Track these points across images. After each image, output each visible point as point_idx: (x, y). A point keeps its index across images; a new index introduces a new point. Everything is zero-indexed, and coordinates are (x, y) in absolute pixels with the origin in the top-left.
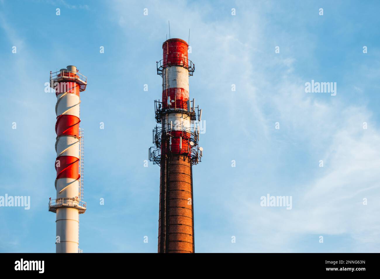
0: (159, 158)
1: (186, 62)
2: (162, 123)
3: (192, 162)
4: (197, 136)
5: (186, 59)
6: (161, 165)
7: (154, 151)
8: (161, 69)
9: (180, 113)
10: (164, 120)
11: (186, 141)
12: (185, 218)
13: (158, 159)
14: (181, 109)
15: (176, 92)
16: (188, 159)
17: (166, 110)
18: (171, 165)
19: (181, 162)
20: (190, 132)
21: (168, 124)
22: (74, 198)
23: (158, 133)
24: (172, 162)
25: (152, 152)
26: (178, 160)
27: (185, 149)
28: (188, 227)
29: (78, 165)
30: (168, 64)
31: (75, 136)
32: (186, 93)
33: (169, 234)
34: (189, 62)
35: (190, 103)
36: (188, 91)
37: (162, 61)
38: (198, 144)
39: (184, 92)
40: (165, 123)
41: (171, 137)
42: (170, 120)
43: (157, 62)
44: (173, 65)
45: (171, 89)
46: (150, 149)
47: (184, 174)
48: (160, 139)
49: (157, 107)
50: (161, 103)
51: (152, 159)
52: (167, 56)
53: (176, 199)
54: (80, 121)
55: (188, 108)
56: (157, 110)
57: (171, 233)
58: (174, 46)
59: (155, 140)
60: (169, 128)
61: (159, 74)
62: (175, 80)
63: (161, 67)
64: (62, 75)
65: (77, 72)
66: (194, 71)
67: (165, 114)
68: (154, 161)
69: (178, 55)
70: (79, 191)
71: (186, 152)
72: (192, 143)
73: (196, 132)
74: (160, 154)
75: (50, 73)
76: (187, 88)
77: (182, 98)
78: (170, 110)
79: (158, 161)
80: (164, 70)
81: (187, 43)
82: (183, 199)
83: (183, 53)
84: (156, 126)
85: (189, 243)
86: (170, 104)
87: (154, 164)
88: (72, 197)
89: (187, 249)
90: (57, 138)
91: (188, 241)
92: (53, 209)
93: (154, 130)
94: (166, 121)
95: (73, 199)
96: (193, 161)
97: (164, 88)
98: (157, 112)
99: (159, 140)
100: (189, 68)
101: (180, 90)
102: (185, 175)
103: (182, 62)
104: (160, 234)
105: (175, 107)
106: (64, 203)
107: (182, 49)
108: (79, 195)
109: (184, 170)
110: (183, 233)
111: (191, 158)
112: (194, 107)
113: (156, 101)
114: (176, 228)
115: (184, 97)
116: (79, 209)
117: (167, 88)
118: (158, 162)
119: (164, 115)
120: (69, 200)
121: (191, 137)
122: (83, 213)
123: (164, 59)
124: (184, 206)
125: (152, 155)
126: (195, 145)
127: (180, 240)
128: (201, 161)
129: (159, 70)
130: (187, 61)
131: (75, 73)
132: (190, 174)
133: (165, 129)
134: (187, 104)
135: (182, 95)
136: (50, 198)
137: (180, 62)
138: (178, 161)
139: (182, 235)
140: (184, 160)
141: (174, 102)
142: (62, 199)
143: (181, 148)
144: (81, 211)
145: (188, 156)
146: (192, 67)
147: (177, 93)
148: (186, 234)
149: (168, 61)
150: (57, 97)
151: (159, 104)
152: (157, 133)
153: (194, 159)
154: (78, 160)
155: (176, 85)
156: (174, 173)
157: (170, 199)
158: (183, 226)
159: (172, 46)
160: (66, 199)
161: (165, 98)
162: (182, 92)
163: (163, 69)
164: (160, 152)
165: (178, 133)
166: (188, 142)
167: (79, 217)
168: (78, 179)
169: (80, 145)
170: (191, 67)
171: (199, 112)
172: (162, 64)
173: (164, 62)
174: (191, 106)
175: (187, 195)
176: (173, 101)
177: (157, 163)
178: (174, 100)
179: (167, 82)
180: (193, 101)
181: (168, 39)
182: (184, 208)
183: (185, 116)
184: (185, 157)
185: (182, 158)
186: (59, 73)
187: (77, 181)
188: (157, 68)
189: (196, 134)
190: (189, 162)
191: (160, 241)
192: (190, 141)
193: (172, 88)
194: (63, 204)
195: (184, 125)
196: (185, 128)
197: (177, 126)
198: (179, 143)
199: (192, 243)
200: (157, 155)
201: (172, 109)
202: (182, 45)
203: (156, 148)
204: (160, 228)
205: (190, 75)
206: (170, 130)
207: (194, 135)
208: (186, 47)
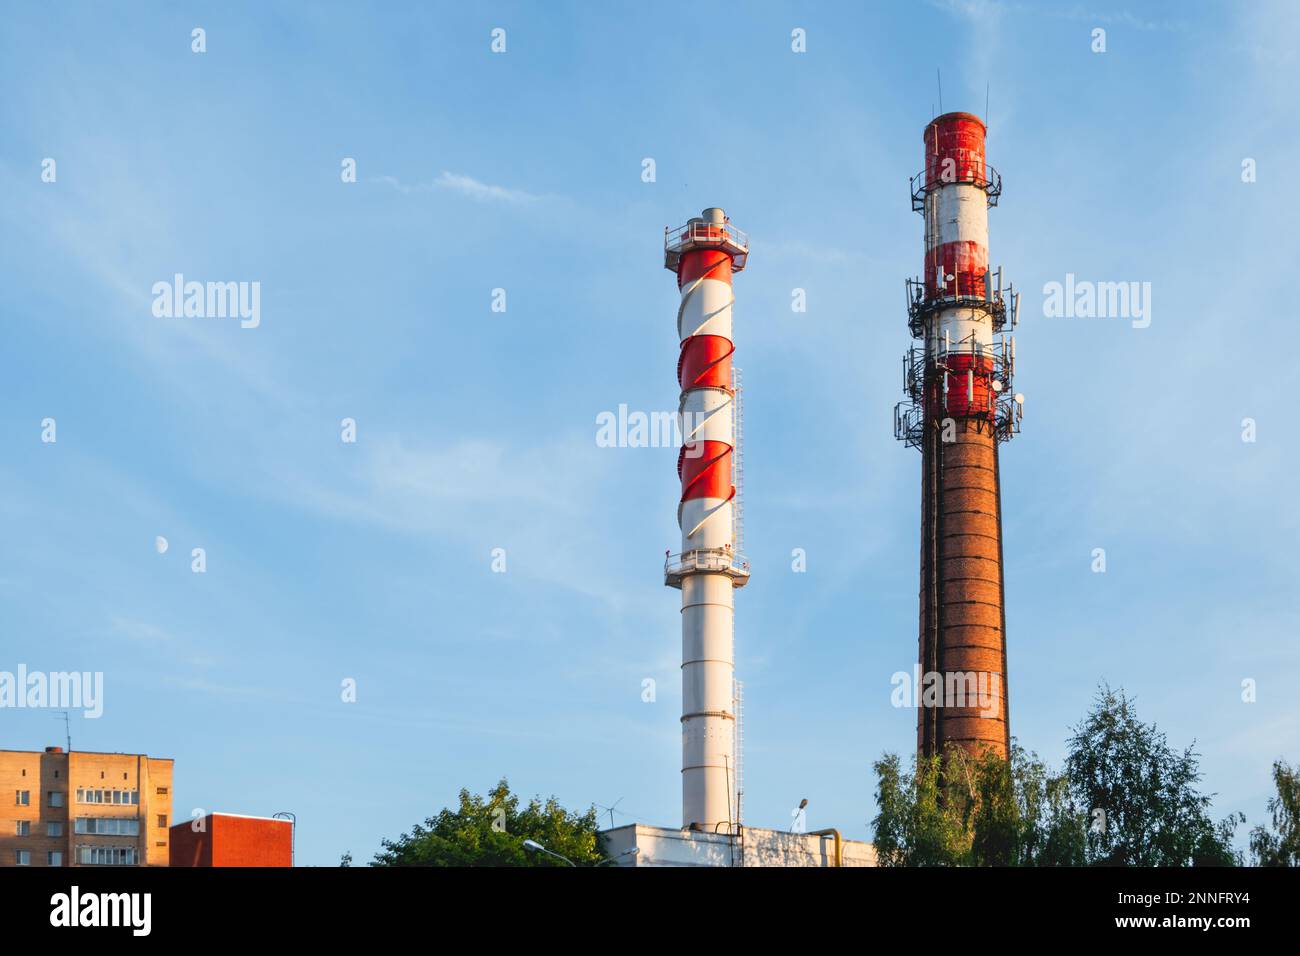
0: (918, 431)
1: (980, 171)
2: (923, 337)
3: (999, 436)
4: (1008, 364)
5: (980, 165)
6: (923, 447)
7: (906, 411)
8: (922, 195)
9: (968, 307)
10: (929, 330)
11: (982, 380)
12: (982, 583)
13: (917, 434)
14: (971, 297)
15: (957, 252)
16: (987, 426)
17: (934, 303)
18: (948, 446)
19: (972, 436)
20: (992, 356)
21: (940, 339)
22: (721, 549)
23: (915, 363)
24: (951, 439)
25: (901, 416)
26: (965, 432)
27: (980, 401)
28: (989, 607)
29: (729, 465)
30: (936, 182)
31: (723, 387)
32: (981, 254)
33: (943, 628)
34: (988, 170)
35: (992, 278)
36: (987, 248)
37: (923, 175)
38: (1011, 387)
39: (976, 251)
40: (933, 336)
41: (946, 374)
42: (942, 327)
44: (950, 184)
45: (944, 245)
46: (897, 408)
47: (979, 467)
48: (920, 379)
49: (912, 297)
50: (922, 284)
51: (901, 434)
52: (934, 160)
53: (960, 535)
54: (732, 350)
55: (986, 292)
56: (913, 305)
57: (949, 627)
58: (953, 133)
59: (909, 382)
60: (943, 350)
61: (917, 210)
62: (955, 221)
63: (921, 189)
64: (692, 235)
65: (726, 222)
66: (999, 194)
67: (933, 312)
68: (908, 438)
69: (962, 156)
70: (733, 530)
71: (984, 409)
72: (997, 386)
73: (1006, 355)
74: (921, 419)
75: (665, 230)
76: (983, 240)
77: (971, 267)
78: (945, 302)
79: (917, 438)
80: (929, 198)
81: (983, 121)
82: (977, 535)
83: (973, 150)
84: (912, 347)
85: (993, 652)
86: (944, 285)
87: (906, 447)
88: (716, 546)
89: (989, 666)
90: (682, 396)
91: (992, 645)
92: (674, 580)
93: (906, 358)
94: (935, 330)
95: (720, 552)
96: (1000, 432)
97: (930, 244)
98: (913, 309)
99: (919, 383)
100: (987, 186)
101: (968, 246)
102: (982, 470)
103: (970, 174)
104: (923, 632)
105: (955, 293)
106: (699, 563)
107: (970, 137)
108: (733, 541)
109: (978, 456)
110: (977, 625)
111: (996, 424)
112: (1002, 288)
113: (909, 282)
114: (962, 613)
115: (976, 265)
116: (733, 576)
117: (935, 245)
118: (916, 442)
119: (929, 316)
120: (710, 555)
121: (995, 369)
122: (742, 585)
123: (928, 168)
124: (979, 553)
125: (902, 424)
126: (1005, 390)
127: (971, 643)
128: (1019, 432)
130: (983, 169)
131: (722, 226)
132: (992, 468)
133: (933, 354)
134: (983, 281)
135: (971, 258)
136: (667, 553)
137: (965, 173)
138: (963, 435)
139: (977, 628)
140: (979, 431)
141: (954, 280)
142: (694, 552)
143: (971, 399)
144: (739, 581)
145: (988, 420)
146: (995, 184)
147: (960, 255)
148: (985, 626)
149: (936, 174)
150: (680, 289)
151: (917, 289)
152: (913, 366)
153: (1003, 428)
154: (730, 449)
155: (958, 234)
156: (955, 467)
157: (947, 537)
158: (978, 605)
159: (946, 134)
160: (703, 552)
161: (931, 270)
162: (971, 251)
163: (926, 197)
164: (921, 414)
165: (963, 362)
166: (988, 382)
167: (734, 597)
168: (730, 499)
169: (733, 410)
170: (992, 184)
171: (1014, 300)
172: (923, 184)
173: (928, 178)
174: (994, 287)
175: (987, 522)
176: (950, 278)
177: (914, 445)
178: (954, 275)
179: (935, 228)
180: (999, 273)
181: (937, 115)
182: (980, 558)
183: (979, 313)
184: (981, 424)
185: (974, 425)
186: (684, 230)
187: (728, 505)
188: (912, 195)
189: (1006, 360)
190: (990, 437)
191: (923, 650)
192: (993, 379)
193: (949, 244)
194: (698, 566)
195: (979, 338)
196: (980, 345)
197: (960, 343)
198: (967, 387)
199: (1000, 648)
200: (913, 423)
201: (949, 299)
202: (972, 129)
203: (911, 404)
204: (923, 615)
205: (992, 205)
206: (943, 355)
207: (1001, 364)
208: (982, 133)
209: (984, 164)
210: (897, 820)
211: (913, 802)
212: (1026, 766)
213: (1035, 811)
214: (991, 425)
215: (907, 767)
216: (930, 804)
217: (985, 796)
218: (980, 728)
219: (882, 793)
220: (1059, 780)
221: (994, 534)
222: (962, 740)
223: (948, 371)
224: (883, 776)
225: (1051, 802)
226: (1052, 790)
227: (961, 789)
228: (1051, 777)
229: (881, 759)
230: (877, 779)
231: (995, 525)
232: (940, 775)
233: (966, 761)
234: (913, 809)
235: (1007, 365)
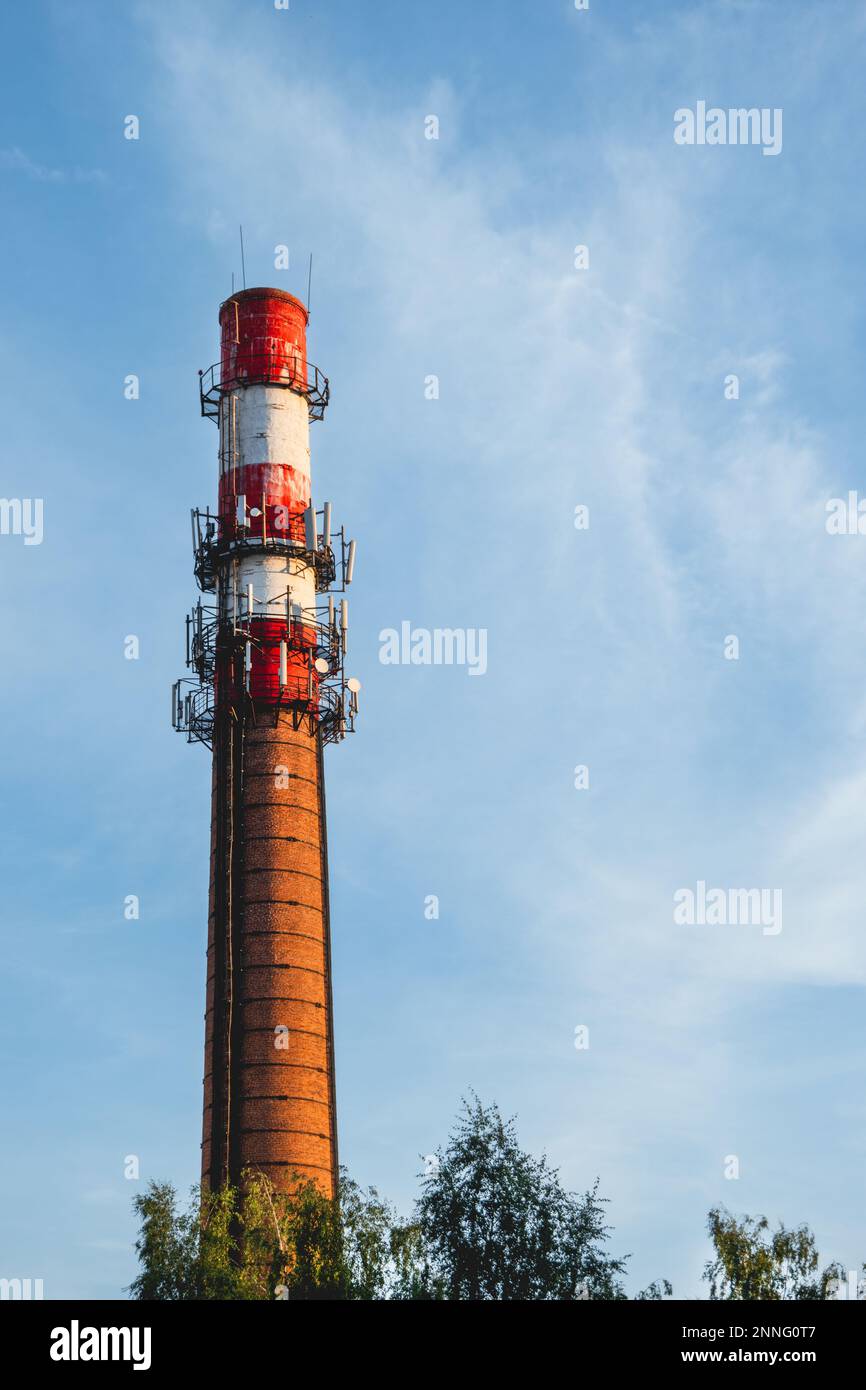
0: (208, 721)
1: (299, 370)
2: (217, 590)
3: (324, 735)
5: (299, 362)
6: (214, 745)
7: (190, 692)
8: (215, 396)
9: (280, 554)
10: (224, 582)
11: (301, 656)
12: (298, 940)
13: (206, 725)
14: (285, 541)
15: (265, 478)
16: (307, 721)
17: (232, 545)
18: (251, 745)
19: (284, 732)
20: (315, 624)
21: (241, 596)
23: (203, 626)
24: (255, 735)
25: (183, 699)
26: (276, 727)
27: (298, 686)
28: (310, 974)
30: (237, 379)
32: (301, 482)
33: (242, 1001)
34: (311, 371)
35: (315, 516)
36: (308, 476)
37: (218, 370)
38: (342, 669)
39: (293, 479)
40: (230, 590)
41: (249, 644)
42: (245, 579)
43: (200, 373)
44: (256, 384)
45: (247, 468)
46: (176, 686)
48: (210, 648)
49: (200, 534)
50: (215, 517)
51: (183, 724)
52: (234, 350)
53: (267, 870)
55: (307, 536)
56: (202, 545)
57: (251, 1000)
58: (260, 315)
59: (194, 652)
60: (244, 611)
61: (207, 415)
62: (262, 436)
63: (214, 388)
66: (326, 404)
67: (229, 559)
68: (192, 730)
69: (274, 347)
71: (303, 697)
72: (322, 665)
73: (334, 625)
74: (211, 704)
76: (302, 464)
77: (286, 499)
78: (248, 545)
79: (206, 730)
80: (226, 400)
81: (304, 304)
82: (292, 871)
83: (289, 341)
84: (199, 603)
85: (313, 1038)
86: (247, 522)
87: (189, 742)
89: (308, 1059)
91: (312, 1028)
93: (191, 618)
94: (232, 582)
96: (326, 730)
97: (226, 464)
98: (201, 550)
99: (209, 655)
100: (309, 392)
101: (281, 471)
102: (299, 780)
103: (285, 373)
104: (212, 1005)
105: (262, 535)
107: (286, 324)
109: (294, 762)
110: (291, 999)
111: (320, 718)
112: (329, 533)
113: (196, 513)
114: (269, 980)
115: (292, 498)
117: (234, 466)
118: (205, 736)
119: (227, 562)
121: (319, 642)
123: (226, 359)
124: (294, 898)
125: (184, 710)
126: (333, 672)
128: (353, 731)
129: (209, 401)
130: (304, 368)
132: (314, 779)
133: (230, 615)
134: (303, 521)
135: (286, 489)
137: (278, 372)
138: (272, 731)
139: (291, 1004)
140: (296, 727)
141: (261, 516)
143: (284, 681)
145: (308, 713)
146: (321, 390)
147: (269, 482)
148: (302, 1001)
149: (236, 369)
151: (208, 524)
152: (201, 630)
153: (331, 724)
155: (267, 454)
156: (262, 775)
157: (248, 872)
158: (292, 972)
159: (252, 316)
161: (229, 499)
162: (286, 479)
163: (221, 399)
164: (212, 698)
165: (272, 629)
166: (308, 659)
170: (315, 390)
171: (347, 549)
172: (218, 380)
173: (225, 374)
174: (318, 530)
175: (306, 854)
176: (256, 512)
177: (202, 740)
178: (260, 509)
179: (235, 443)
180: (325, 512)
181: (239, 288)
182: (296, 904)
183: (296, 564)
184: (299, 717)
185: (289, 718)
188: (202, 395)
189: (335, 631)
190: (312, 735)
191: (211, 1031)
192: (316, 657)
193: (253, 466)
195: (295, 598)
196: (298, 609)
197: (270, 602)
198: (278, 664)
199: (324, 1034)
200: (200, 709)
201: (254, 541)
202: (286, 312)
203: (198, 682)
204: (213, 981)
205: (315, 418)
206: (245, 618)
207: (328, 636)
208: (302, 320)
209: (304, 362)
210: (169, 1282)
211: (194, 1257)
212: (359, 1209)
213: (375, 1274)
214: (313, 719)
215: (186, 1204)
216: (220, 1259)
217: (301, 1250)
218: (293, 1147)
219: (148, 1243)
220: (409, 1229)
221: (317, 870)
222: (269, 1164)
223: (251, 640)
224: (149, 1218)
225: (397, 1261)
226: (399, 1244)
227: (264, 1238)
228: (397, 1224)
229: (145, 1192)
230: (139, 1222)
231: (317, 858)
232: (235, 1218)
233: (274, 1195)
234: (193, 1267)
235: (337, 636)
